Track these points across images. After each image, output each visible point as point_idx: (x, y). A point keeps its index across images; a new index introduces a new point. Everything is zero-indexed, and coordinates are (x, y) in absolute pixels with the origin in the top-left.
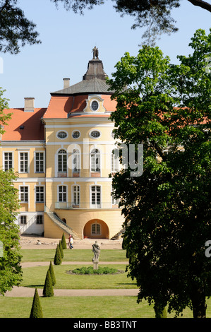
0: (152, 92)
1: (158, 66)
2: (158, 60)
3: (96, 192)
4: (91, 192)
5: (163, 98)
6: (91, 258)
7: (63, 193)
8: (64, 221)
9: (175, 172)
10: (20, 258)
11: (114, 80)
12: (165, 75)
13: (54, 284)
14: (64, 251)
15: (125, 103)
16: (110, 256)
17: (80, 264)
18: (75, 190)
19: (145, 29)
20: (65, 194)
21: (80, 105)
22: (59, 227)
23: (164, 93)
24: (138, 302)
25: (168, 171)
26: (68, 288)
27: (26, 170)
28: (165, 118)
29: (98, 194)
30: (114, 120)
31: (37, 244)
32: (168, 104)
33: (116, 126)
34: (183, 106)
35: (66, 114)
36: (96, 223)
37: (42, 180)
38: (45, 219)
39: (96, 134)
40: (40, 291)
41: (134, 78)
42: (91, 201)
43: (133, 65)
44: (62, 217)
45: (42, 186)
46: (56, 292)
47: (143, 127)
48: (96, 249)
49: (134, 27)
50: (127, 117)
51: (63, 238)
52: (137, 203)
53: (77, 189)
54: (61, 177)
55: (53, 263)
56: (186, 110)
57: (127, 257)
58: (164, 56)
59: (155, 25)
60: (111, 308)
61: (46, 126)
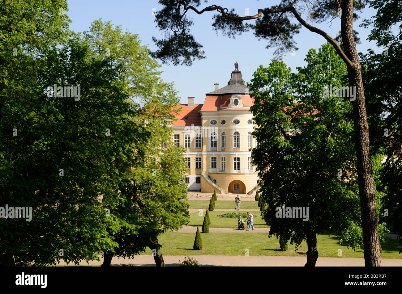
0: (279, 92)
1: (283, 74)
2: (283, 70)
3: (237, 161)
4: (233, 162)
5: (287, 96)
6: (234, 207)
7: (214, 162)
8: (215, 181)
9: (295, 147)
10: (188, 206)
11: (252, 84)
12: (288, 80)
13: (209, 224)
14: (215, 202)
15: (260, 100)
16: (247, 205)
17: (227, 211)
18: (222, 160)
19: (275, 48)
20: (215, 163)
21: (226, 102)
22: (212, 185)
23: (287, 93)
24: (269, 237)
25: (291, 147)
26: (219, 227)
27: (189, 146)
28: (288, 110)
29: (239, 163)
30: (253, 112)
31: (197, 197)
32: (290, 101)
33: (254, 115)
34: (301, 102)
35: (217, 108)
36: (237, 183)
37: (200, 153)
38: (202, 180)
39: (237, 122)
40: (200, 229)
41: (266, 82)
42: (233, 168)
43: (265, 73)
44: (214, 179)
45: (200, 157)
46: (211, 229)
47: (273, 116)
48: (237, 200)
49: (267, 47)
50: (262, 110)
51: (214, 193)
52: (269, 169)
53: (224, 159)
54: (213, 151)
55: (208, 210)
56: (303, 105)
57: (259, 206)
58: (287, 67)
59: (282, 46)
60: (249, 241)
61: (203, 117)
